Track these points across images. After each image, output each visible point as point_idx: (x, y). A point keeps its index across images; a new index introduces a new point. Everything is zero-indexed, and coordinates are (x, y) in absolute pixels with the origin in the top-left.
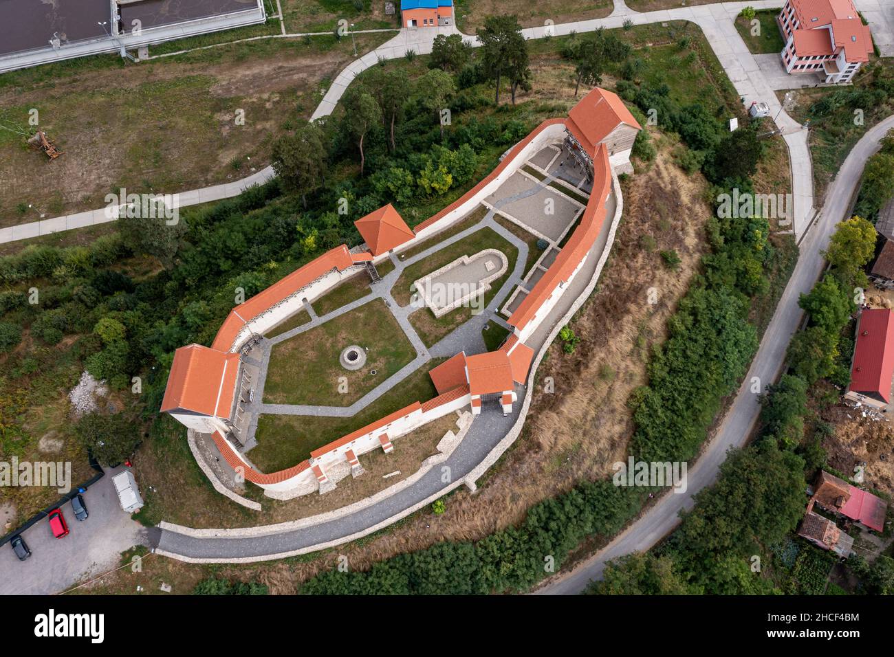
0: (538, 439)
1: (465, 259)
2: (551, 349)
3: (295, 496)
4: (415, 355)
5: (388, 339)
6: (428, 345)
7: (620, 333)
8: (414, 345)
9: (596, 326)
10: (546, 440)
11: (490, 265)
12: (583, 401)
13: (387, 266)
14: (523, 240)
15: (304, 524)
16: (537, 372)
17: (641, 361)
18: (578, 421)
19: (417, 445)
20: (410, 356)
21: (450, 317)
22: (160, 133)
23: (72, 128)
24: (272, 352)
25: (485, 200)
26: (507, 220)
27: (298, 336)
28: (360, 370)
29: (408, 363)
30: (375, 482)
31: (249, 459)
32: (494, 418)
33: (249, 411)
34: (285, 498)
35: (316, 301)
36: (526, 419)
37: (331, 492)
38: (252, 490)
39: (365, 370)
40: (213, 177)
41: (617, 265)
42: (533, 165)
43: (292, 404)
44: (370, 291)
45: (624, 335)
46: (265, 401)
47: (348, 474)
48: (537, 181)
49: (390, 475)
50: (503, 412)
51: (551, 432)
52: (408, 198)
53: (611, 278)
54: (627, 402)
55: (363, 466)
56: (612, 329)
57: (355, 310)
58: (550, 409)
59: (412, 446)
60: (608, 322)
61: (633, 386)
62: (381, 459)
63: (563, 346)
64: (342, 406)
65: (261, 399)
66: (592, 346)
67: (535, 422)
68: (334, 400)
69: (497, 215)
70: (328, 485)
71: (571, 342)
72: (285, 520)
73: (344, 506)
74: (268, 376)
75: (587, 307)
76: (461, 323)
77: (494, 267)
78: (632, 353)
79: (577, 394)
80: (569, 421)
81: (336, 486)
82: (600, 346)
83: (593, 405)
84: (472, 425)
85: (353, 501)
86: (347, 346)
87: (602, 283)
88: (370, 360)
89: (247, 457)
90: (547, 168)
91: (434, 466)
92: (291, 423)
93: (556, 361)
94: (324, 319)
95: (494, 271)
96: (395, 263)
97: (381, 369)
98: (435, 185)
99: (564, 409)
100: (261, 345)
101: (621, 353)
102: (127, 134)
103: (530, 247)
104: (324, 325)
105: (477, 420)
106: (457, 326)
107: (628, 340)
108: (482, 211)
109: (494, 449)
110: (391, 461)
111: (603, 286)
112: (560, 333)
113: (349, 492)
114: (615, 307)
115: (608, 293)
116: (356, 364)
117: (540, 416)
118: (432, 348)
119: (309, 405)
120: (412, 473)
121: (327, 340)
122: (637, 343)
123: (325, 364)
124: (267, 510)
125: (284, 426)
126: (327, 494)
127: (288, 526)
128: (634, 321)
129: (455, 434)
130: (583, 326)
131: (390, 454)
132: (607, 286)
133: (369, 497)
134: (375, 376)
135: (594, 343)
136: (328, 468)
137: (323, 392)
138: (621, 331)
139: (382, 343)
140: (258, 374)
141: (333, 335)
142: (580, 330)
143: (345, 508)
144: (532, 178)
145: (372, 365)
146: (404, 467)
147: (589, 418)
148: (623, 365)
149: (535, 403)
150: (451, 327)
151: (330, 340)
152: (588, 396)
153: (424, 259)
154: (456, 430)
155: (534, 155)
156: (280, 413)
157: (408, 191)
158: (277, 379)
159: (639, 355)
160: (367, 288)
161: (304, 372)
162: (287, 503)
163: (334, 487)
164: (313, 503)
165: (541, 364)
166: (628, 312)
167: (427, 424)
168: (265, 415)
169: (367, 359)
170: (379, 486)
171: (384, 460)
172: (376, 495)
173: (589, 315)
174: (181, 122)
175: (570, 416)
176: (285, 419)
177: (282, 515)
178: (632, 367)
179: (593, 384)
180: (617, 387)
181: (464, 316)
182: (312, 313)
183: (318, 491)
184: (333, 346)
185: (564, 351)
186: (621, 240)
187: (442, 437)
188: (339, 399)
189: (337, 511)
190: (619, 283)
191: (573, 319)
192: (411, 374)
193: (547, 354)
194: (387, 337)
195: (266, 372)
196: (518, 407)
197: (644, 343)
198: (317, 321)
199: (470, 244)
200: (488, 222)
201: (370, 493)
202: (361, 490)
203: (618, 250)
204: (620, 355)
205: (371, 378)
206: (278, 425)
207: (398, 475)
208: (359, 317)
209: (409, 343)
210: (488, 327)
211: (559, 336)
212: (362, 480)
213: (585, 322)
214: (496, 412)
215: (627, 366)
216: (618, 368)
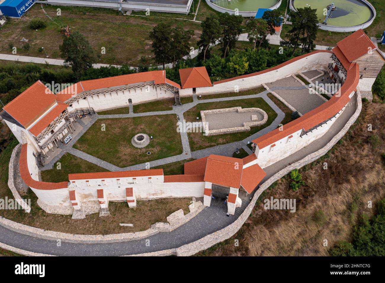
0: (247, 244)
1: (240, 109)
2: (280, 182)
3: (56, 212)
4: (181, 152)
5: (169, 138)
6: (192, 149)
7: (338, 194)
8: (183, 146)
9: (320, 180)
10: (255, 249)
11: (255, 117)
12: (294, 232)
13: (189, 99)
14: (283, 111)
15: (50, 235)
16: (264, 192)
17: (350, 222)
18: (285, 246)
19: (154, 211)
20: (178, 152)
21: (215, 138)
22: (118, 41)
23: (82, 30)
24: (96, 122)
25: (265, 84)
26: (276, 98)
27: (116, 119)
28: (141, 149)
29: (175, 155)
30: (112, 226)
31: (41, 175)
32: (218, 214)
33: (62, 148)
34: (48, 211)
35: (137, 105)
36: (243, 225)
37: (80, 220)
38: (30, 196)
39: (144, 150)
40: (131, 63)
41: (348, 146)
42: (303, 76)
43: (88, 153)
44: (171, 109)
45: (340, 197)
46: (74, 147)
47: (97, 211)
48: (303, 84)
49: (125, 225)
50: (227, 211)
51: (259, 245)
52: (218, 71)
53: (341, 153)
54: (331, 250)
55: (109, 210)
56: (332, 188)
57: (157, 116)
58: (265, 226)
59: (150, 210)
60: (330, 180)
61: (338, 239)
62: (125, 210)
63: (290, 183)
64: (118, 166)
65: (73, 144)
66: (313, 193)
67: (249, 230)
68: (115, 160)
69: (270, 93)
70: (79, 213)
71: (297, 182)
72: (40, 227)
73: (84, 234)
74: (85, 134)
75: (316, 164)
76: (221, 144)
77: (257, 119)
78: (343, 213)
79: (291, 224)
80: (278, 242)
81: (84, 216)
82: (320, 196)
83: (301, 239)
84: (200, 213)
85: (91, 233)
86: (141, 133)
87: (333, 153)
88: (151, 145)
89: (41, 173)
90: (312, 79)
91: (160, 233)
92: (81, 164)
93: (281, 191)
94: (136, 115)
95: (256, 121)
96: (194, 100)
97: (155, 153)
98: (237, 66)
99: (277, 231)
100: (92, 116)
101: (335, 208)
102: (103, 38)
103: (286, 115)
104: (134, 118)
105: (205, 211)
106: (218, 145)
107: (343, 202)
108: (262, 89)
109: (209, 236)
110: (130, 215)
111: (333, 156)
112: (291, 173)
113: (92, 225)
114: (339, 173)
115: (335, 162)
116: (140, 144)
117: (255, 228)
118: (195, 152)
119: (98, 158)
120: (141, 230)
121: (131, 126)
122: (349, 207)
123: (122, 139)
124: (33, 214)
125: (76, 164)
126: (76, 221)
127: (39, 232)
128: (351, 190)
129: (185, 214)
130: (310, 176)
131: (132, 209)
132: (337, 156)
133: (103, 235)
134: (149, 156)
135: (316, 192)
136: (85, 200)
137: (111, 153)
138: (339, 193)
139: (163, 139)
140: (80, 130)
141: (136, 125)
142: (307, 178)
143: (83, 236)
144: (300, 81)
145: (150, 149)
146: (138, 223)
147: (295, 248)
148: (334, 219)
149: (254, 216)
150: (213, 144)
151: (133, 127)
152: (300, 230)
153: (213, 103)
154: (187, 211)
155: (306, 71)
156: (78, 156)
157: (219, 68)
158: (89, 137)
159: (349, 217)
160: (170, 107)
161: (107, 139)
162: (49, 215)
163: (83, 217)
164: (64, 222)
165: (269, 188)
166: (348, 181)
167: (167, 199)
168: (69, 154)
169: (149, 144)
170: (114, 230)
171: (126, 212)
172: (108, 236)
173: (317, 170)
174: (129, 39)
175: (280, 238)
176: (79, 160)
177: (41, 223)
178: (341, 223)
179: (306, 223)
180: (325, 234)
181: (224, 140)
182: (131, 110)
183: (71, 216)
184: (132, 130)
185: (290, 186)
186: (354, 133)
187: (174, 211)
188: (118, 161)
189: (77, 236)
190: (346, 158)
191: (304, 168)
192: (173, 163)
193: (275, 183)
194: (168, 136)
195: (85, 131)
196: (239, 211)
197: (356, 209)
198: (132, 115)
199: (246, 103)
200: (263, 95)
201: (105, 232)
202: (100, 228)
203: (350, 137)
204: (333, 210)
205: (146, 156)
206: (73, 162)
207: (131, 227)
208: (157, 120)
209: (181, 144)
210: (239, 152)
211: (289, 175)
212: (104, 220)
213: (313, 174)
214: (222, 210)
215: (337, 221)
216: (330, 219)
